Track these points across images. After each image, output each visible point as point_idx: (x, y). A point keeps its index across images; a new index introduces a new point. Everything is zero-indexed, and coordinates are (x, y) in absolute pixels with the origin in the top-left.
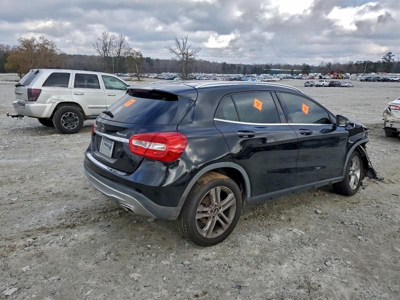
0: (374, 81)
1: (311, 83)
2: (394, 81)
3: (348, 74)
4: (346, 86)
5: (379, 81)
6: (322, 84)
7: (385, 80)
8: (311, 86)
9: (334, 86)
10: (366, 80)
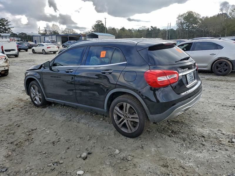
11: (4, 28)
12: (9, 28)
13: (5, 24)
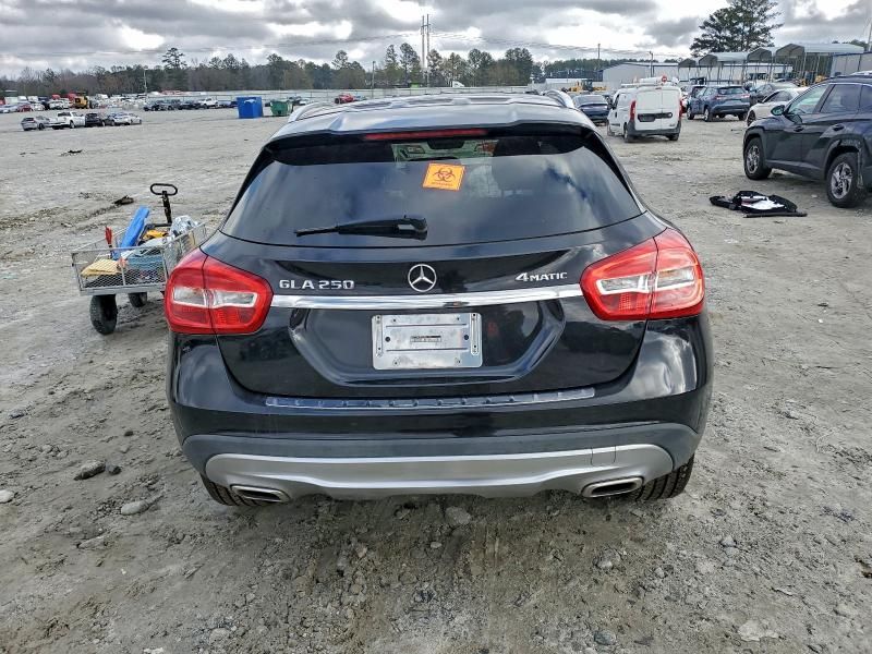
0: (170, 108)
1: (39, 121)
2: (208, 107)
3: (105, 96)
4: (127, 124)
5: (181, 108)
6: (68, 123)
7: (191, 106)
8: (41, 127)
9: (100, 125)
10: (156, 108)
11: (747, 29)
12: (765, 31)
13: (756, 15)
